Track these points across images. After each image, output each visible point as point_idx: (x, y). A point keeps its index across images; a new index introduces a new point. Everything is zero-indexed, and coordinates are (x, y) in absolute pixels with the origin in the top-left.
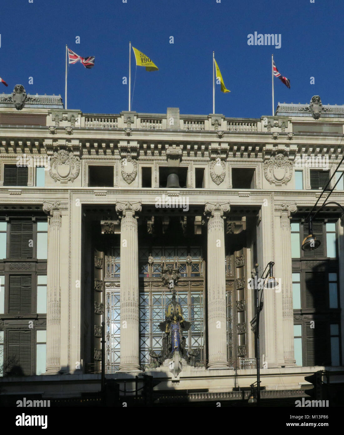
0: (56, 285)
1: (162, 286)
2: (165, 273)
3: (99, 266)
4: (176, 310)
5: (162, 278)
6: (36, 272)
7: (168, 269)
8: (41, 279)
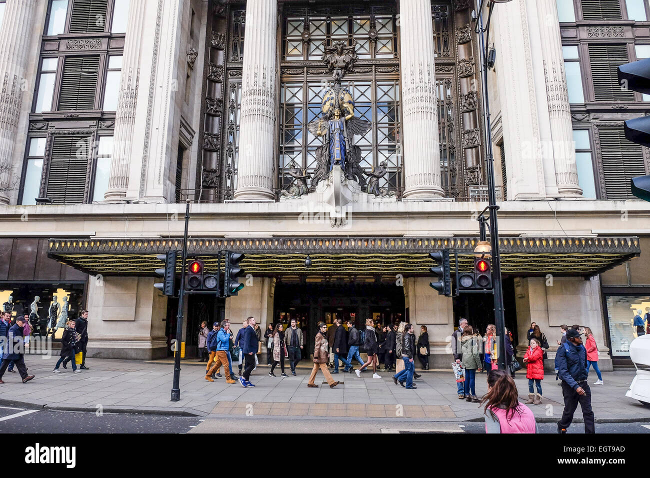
0: (132, 66)
1: (325, 74)
2: (331, 53)
3: (218, 45)
4: (340, 99)
5: (325, 61)
6: (108, 51)
7: (336, 47)
8: (114, 62)
